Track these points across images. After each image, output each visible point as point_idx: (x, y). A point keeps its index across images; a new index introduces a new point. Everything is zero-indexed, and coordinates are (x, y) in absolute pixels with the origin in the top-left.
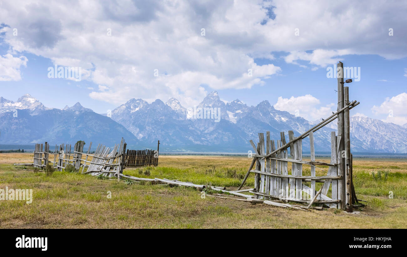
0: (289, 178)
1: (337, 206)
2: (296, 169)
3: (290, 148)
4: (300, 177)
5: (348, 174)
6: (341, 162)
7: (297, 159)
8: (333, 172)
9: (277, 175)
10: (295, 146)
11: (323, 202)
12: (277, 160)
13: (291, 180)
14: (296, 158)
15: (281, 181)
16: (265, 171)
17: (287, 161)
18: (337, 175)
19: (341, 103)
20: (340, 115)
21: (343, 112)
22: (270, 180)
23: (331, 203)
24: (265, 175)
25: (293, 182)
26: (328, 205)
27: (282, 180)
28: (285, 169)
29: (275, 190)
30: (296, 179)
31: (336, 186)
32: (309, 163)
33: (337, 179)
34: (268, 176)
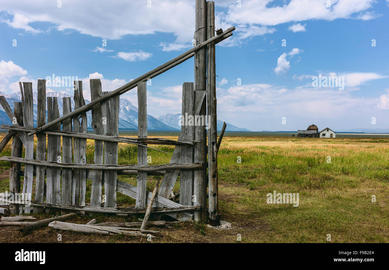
0: (87, 170)
1: (193, 218)
2: (106, 153)
3: (92, 113)
4: (114, 168)
5: (214, 160)
6: (202, 139)
7: (107, 134)
8: (184, 156)
9: (64, 165)
10: (104, 108)
11: (164, 211)
12: (63, 136)
13: (92, 174)
14: (105, 132)
15: (70, 176)
16: (34, 158)
17: (84, 136)
18: (193, 162)
19: (203, 30)
20: (201, 52)
21: (205, 47)
22: (45, 174)
23: (181, 212)
24: (35, 166)
25: (97, 177)
26: (174, 216)
27: (73, 174)
28: (81, 154)
29: (58, 193)
30: (104, 171)
31: (190, 180)
32: (136, 141)
33: (193, 170)
34: (41, 167)
